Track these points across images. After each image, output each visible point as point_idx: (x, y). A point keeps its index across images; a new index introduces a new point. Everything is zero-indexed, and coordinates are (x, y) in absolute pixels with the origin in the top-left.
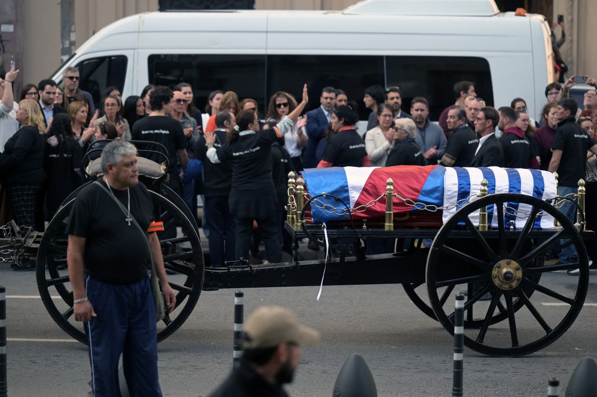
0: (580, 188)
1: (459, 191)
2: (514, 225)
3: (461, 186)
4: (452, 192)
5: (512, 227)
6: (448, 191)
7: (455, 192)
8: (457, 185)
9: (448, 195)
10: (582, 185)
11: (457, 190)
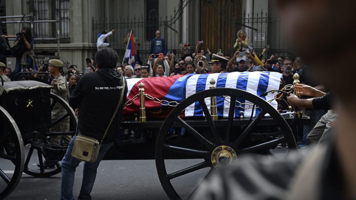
0: (295, 81)
1: (196, 90)
2: (243, 114)
3: (198, 86)
4: (191, 91)
5: (242, 116)
6: (189, 90)
7: (194, 91)
8: (196, 86)
9: (189, 94)
10: (296, 78)
11: (195, 89)
